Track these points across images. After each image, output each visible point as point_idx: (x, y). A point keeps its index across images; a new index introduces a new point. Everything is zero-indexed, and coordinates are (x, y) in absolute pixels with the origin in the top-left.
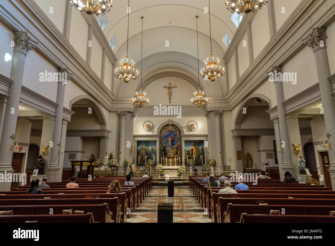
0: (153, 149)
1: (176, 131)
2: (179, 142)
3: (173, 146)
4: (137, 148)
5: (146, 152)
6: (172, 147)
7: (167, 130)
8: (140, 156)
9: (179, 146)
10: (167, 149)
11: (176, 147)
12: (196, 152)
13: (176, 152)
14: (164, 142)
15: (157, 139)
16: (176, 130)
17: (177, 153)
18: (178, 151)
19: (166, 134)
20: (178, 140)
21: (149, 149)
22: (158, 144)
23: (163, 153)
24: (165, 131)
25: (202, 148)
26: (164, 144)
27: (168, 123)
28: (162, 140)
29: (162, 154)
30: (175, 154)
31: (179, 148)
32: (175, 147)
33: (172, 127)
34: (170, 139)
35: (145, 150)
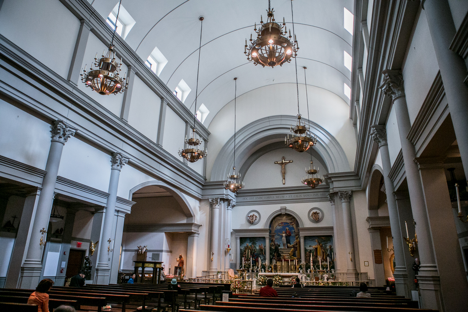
0: (262, 248)
1: (292, 223)
2: (297, 239)
3: (289, 245)
4: (240, 248)
5: (252, 253)
6: (287, 245)
7: (280, 222)
8: (244, 259)
9: (296, 244)
10: (281, 249)
11: (293, 246)
12: (322, 252)
13: (293, 253)
14: (276, 239)
15: (267, 235)
16: (292, 221)
17: (294, 255)
18: (296, 252)
19: (279, 228)
20: (296, 235)
21: (256, 249)
22: (267, 241)
23: (275, 254)
24: (278, 224)
25: (331, 247)
26: (276, 241)
27: (279, 213)
28: (274, 236)
29: (274, 256)
30: (292, 256)
31: (297, 247)
32: (291, 245)
33: (286, 217)
34: (284, 235)
35: (250, 250)
